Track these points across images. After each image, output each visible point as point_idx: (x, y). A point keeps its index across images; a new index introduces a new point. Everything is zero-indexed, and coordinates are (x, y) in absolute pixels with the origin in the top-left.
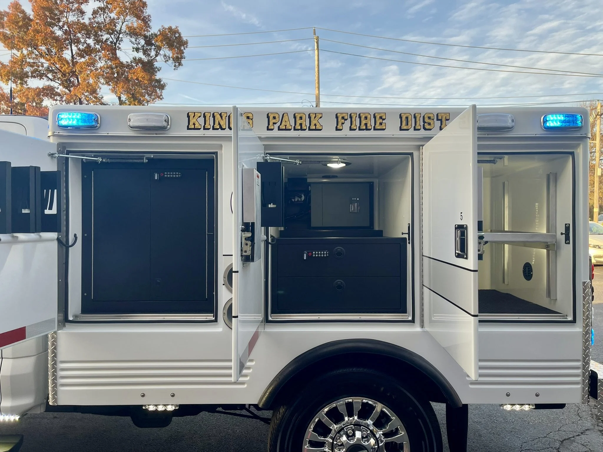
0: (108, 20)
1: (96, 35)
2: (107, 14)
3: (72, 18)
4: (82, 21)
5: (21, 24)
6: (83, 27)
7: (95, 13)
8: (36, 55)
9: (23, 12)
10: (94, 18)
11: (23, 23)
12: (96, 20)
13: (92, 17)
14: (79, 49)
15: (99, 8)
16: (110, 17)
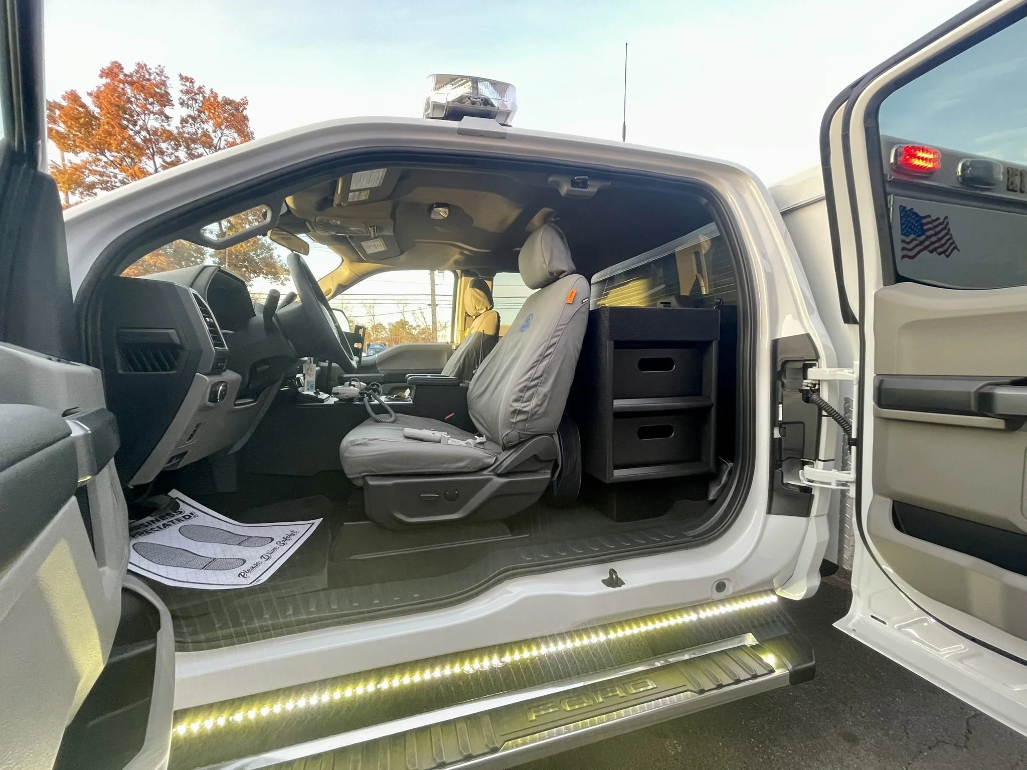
0: (200, 131)
1: (188, 147)
2: (200, 125)
3: (153, 123)
4: (168, 128)
5: (82, 121)
6: (168, 136)
7: (184, 121)
8: (104, 162)
9: (83, 106)
10: (183, 127)
11: (85, 120)
12: (186, 130)
13: (180, 126)
14: (164, 161)
15: (190, 116)
16: (203, 129)
